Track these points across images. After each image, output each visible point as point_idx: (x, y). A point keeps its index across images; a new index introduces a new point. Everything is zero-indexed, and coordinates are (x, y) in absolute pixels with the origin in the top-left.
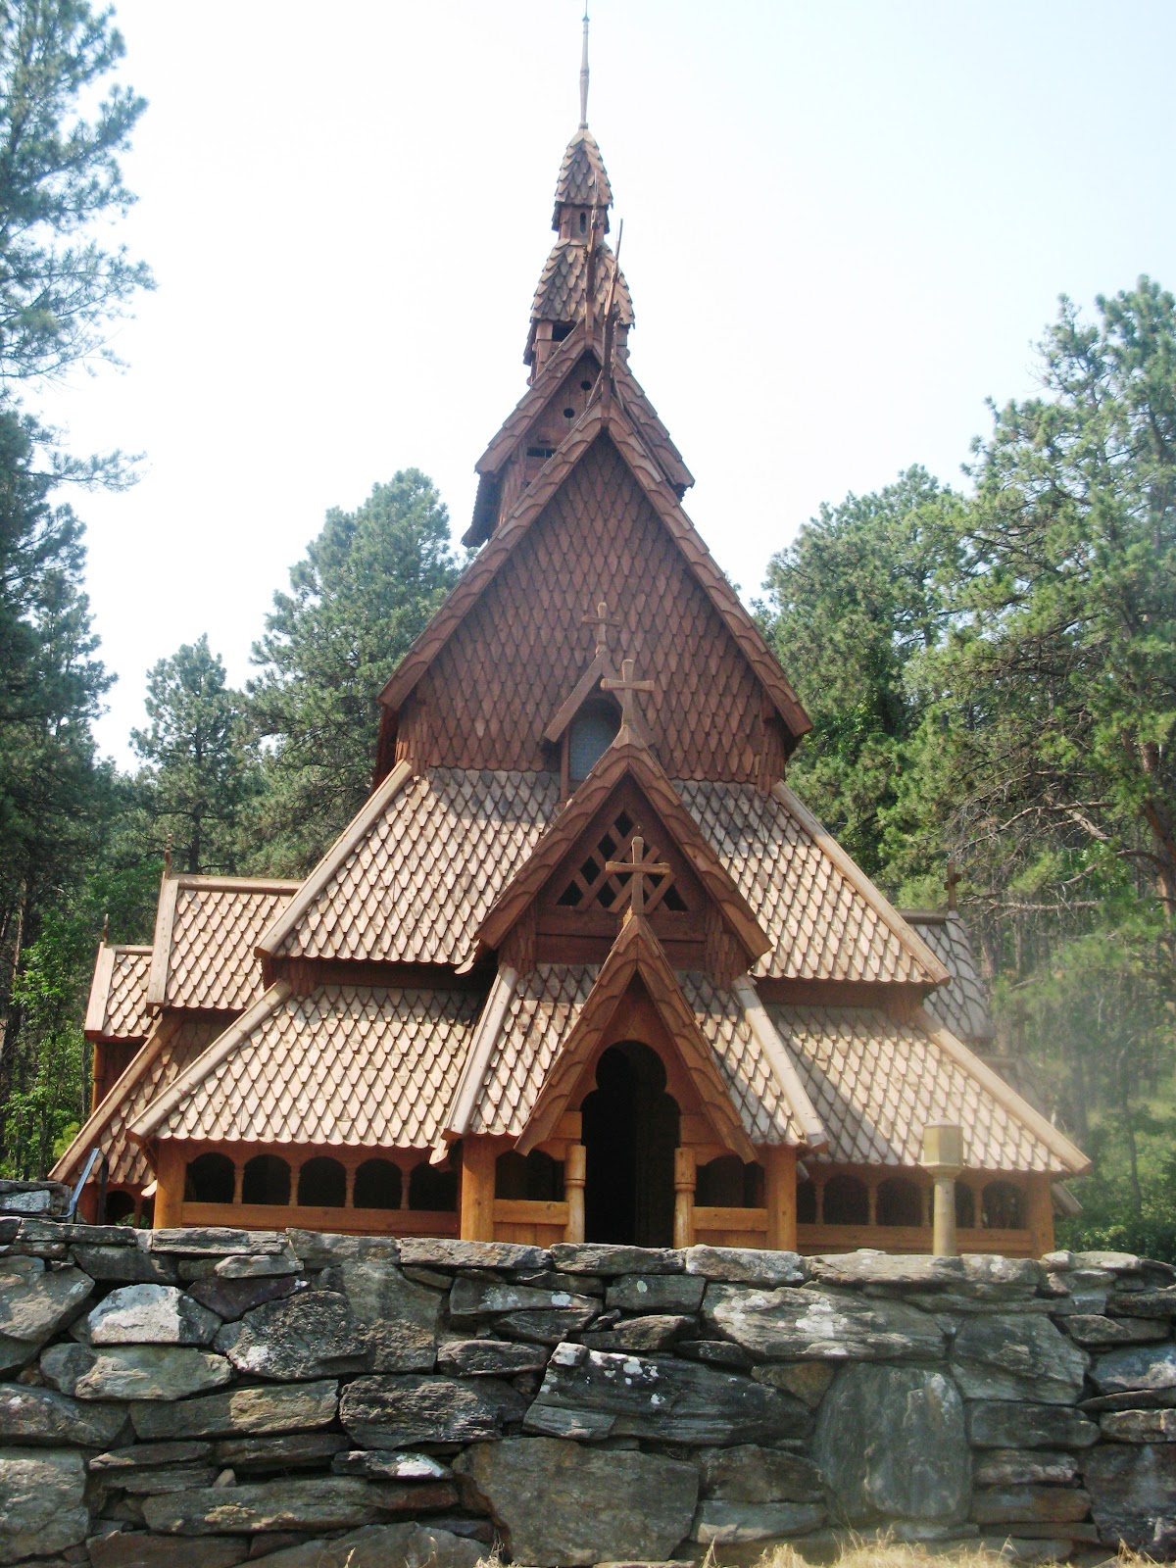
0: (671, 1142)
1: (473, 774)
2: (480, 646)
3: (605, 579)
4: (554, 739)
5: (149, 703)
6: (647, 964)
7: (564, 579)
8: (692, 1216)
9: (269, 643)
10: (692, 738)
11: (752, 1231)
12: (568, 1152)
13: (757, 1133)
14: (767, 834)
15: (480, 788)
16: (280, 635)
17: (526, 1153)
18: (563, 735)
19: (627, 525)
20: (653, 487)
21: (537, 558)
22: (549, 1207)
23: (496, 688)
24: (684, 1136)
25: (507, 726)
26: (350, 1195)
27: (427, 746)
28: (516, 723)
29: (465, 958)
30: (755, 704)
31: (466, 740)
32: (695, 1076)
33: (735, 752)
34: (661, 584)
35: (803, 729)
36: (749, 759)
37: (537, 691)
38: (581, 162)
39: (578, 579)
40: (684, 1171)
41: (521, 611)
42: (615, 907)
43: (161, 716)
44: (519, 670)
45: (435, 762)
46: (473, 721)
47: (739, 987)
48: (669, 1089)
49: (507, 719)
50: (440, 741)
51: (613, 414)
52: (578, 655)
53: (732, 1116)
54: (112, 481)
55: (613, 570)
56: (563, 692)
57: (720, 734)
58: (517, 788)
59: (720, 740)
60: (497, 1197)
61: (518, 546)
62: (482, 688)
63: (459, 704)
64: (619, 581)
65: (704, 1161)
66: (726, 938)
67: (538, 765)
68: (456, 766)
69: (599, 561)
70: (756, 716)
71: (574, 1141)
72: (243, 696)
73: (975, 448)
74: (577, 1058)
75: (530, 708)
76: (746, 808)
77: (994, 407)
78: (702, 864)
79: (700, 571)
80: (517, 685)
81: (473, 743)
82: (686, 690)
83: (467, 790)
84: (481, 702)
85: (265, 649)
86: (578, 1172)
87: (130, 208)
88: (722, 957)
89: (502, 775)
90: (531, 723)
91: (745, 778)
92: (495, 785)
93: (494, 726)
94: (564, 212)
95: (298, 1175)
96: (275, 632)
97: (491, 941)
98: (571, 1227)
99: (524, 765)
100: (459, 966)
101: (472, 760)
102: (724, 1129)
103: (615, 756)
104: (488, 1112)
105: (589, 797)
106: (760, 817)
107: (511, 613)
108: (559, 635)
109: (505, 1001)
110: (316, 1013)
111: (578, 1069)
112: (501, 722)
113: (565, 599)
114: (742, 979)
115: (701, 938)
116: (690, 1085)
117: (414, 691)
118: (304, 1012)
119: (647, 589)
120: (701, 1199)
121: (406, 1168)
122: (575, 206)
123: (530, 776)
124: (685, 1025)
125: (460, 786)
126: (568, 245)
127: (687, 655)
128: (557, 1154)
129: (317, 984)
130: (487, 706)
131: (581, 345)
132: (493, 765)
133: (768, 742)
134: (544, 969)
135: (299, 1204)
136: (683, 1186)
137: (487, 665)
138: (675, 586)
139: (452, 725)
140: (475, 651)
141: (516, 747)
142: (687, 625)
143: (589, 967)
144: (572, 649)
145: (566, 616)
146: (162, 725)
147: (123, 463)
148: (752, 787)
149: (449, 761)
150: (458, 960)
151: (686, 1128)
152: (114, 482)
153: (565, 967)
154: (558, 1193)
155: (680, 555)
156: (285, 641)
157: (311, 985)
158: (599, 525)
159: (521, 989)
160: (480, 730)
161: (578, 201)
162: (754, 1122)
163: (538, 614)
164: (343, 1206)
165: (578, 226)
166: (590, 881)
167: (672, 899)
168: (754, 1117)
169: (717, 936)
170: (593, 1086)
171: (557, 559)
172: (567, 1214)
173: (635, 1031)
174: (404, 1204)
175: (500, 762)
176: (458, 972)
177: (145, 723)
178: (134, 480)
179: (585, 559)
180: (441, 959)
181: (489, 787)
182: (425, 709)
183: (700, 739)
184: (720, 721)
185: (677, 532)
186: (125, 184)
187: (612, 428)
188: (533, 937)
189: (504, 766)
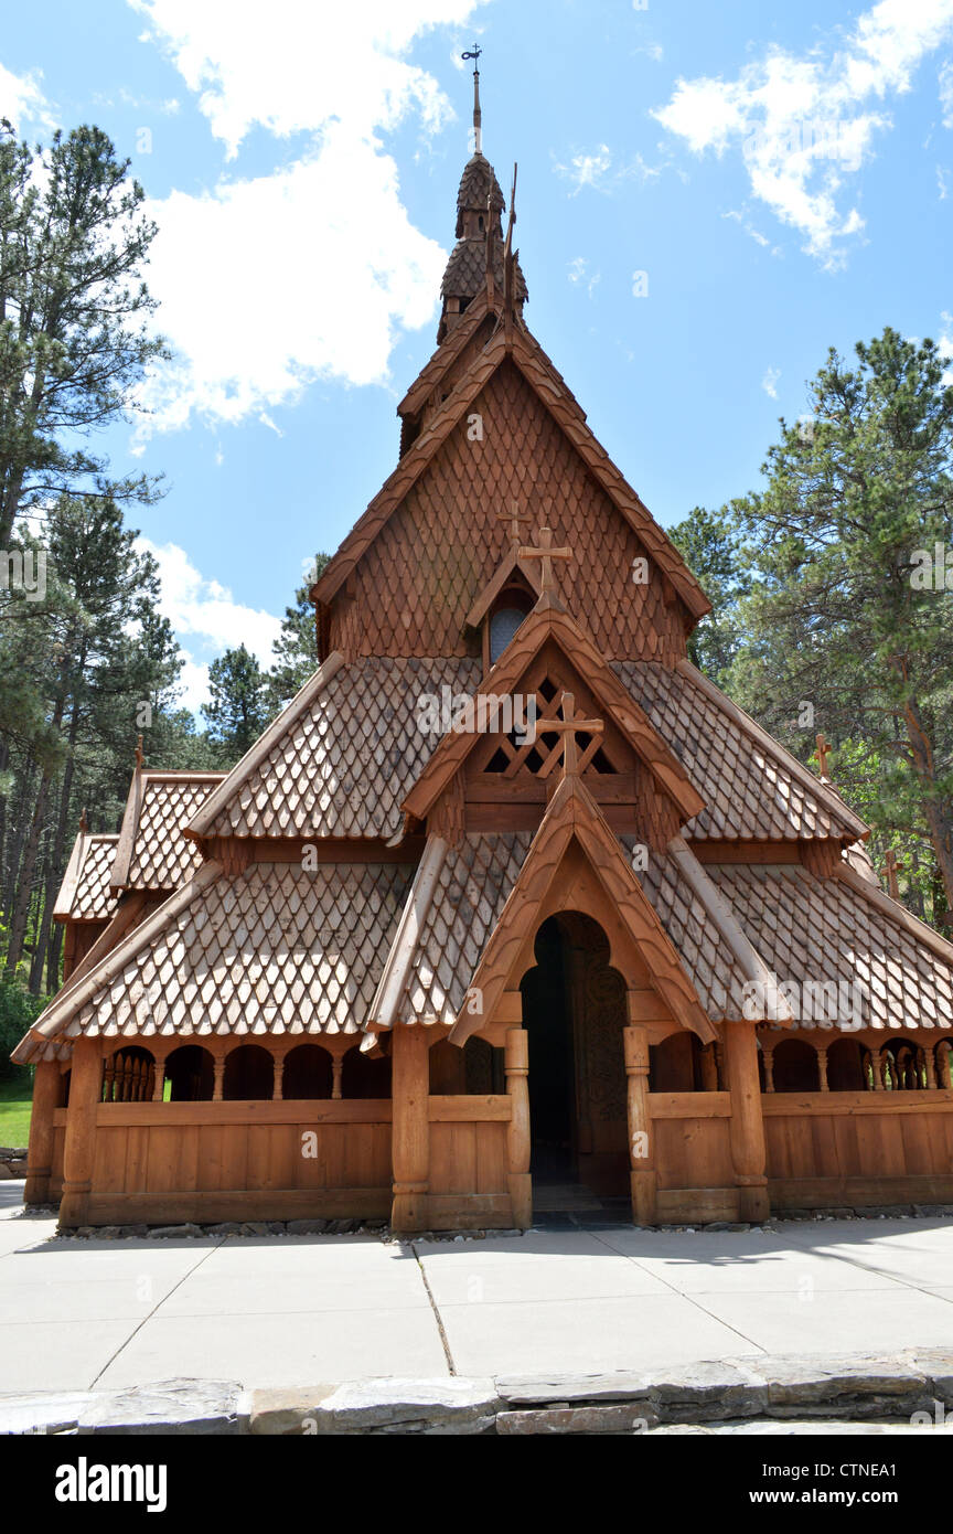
0: (619, 1019)
1: (402, 662)
2: (403, 547)
3: (515, 485)
4: (475, 625)
5: (211, 688)
6: (583, 826)
7: (478, 486)
8: (649, 1104)
9: (284, 639)
10: (601, 622)
11: (715, 1118)
12: (508, 1038)
13: (714, 1008)
14: (676, 705)
15: (408, 674)
16: (290, 633)
17: (461, 1043)
18: (483, 621)
19: (533, 440)
20: (555, 402)
21: (453, 469)
22: (489, 1102)
23: (420, 583)
24: (634, 1013)
25: (431, 616)
26: (278, 1086)
27: (358, 639)
28: (439, 614)
29: (394, 831)
30: (656, 590)
31: (394, 631)
32: (643, 947)
33: (641, 634)
34: (566, 488)
35: (703, 610)
36: (653, 640)
37: (458, 585)
38: (479, 177)
39: (490, 485)
40: (636, 1054)
41: (440, 515)
42: (543, 772)
43: (219, 695)
44: (441, 567)
45: (366, 651)
46: (400, 613)
47: (674, 848)
48: (613, 962)
49: (431, 611)
50: (370, 632)
51: (516, 341)
52: (494, 553)
53: (687, 990)
54: (144, 497)
55: (522, 477)
56: (482, 584)
57: (626, 618)
58: (442, 672)
59: (627, 624)
60: (431, 1093)
61: (437, 457)
62: (407, 584)
63: (387, 599)
64: (528, 487)
65: (657, 1040)
66: (658, 799)
67: (461, 652)
68: (386, 655)
69: (509, 470)
70: (658, 602)
71: (512, 1025)
72: (268, 675)
73: (771, 454)
74: (513, 934)
75: (452, 600)
76: (655, 683)
77: (784, 426)
79: (601, 473)
80: (439, 580)
81: (400, 634)
82: (593, 580)
83: (396, 676)
84: (406, 596)
85: (281, 643)
86: (519, 1060)
87: (156, 311)
88: (656, 818)
89: (428, 662)
90: (453, 614)
91: (651, 658)
92: (421, 671)
93: (419, 618)
94: (465, 215)
95: (223, 1067)
96: (287, 632)
97: (419, 811)
98: (514, 1125)
99: (448, 652)
100: (389, 839)
101: (400, 649)
102: (678, 1005)
103: (538, 620)
104: (418, 999)
105: (512, 663)
106: (668, 690)
107: (430, 517)
108: (476, 536)
109: (434, 873)
110: (247, 891)
111: (517, 945)
112: (426, 614)
113: (479, 504)
114: (676, 839)
115: (632, 800)
116: (638, 958)
117: (345, 585)
118: (235, 892)
119: (554, 494)
120: (656, 1084)
121: (337, 1054)
122: (475, 211)
123: (454, 662)
124: (629, 892)
125: (389, 671)
126: (470, 240)
127: (592, 550)
128: (496, 1040)
129: (250, 863)
130: (412, 599)
131: (485, 307)
132: (419, 652)
133: (671, 623)
134: (474, 837)
135: (225, 1098)
136: (635, 1071)
137: (410, 564)
138: (578, 489)
139: (380, 618)
140: (400, 551)
141: (440, 636)
142: (591, 523)
143: (520, 834)
144: (488, 548)
145: (481, 519)
146: (221, 701)
147: (150, 483)
148: (658, 665)
149: (379, 651)
150: (387, 833)
151: (636, 1005)
152: (144, 498)
153: (495, 834)
154: (498, 1085)
155: (582, 462)
156: (294, 637)
157: (243, 863)
158: (507, 438)
159: (451, 860)
160: (407, 620)
161: (476, 206)
162: (710, 996)
163: (456, 518)
164: (270, 1098)
165: (477, 227)
166: (516, 746)
167: (601, 762)
168: (709, 990)
169: (649, 796)
170: (533, 963)
171: (471, 469)
172: (510, 1109)
173: (574, 900)
174: (336, 1093)
175: (426, 650)
176: (390, 845)
177: (210, 700)
178: (159, 496)
179: (497, 470)
180: (371, 833)
181: (416, 672)
182: (354, 605)
183: (608, 622)
184: (626, 607)
185: (577, 440)
186: (151, 293)
187: (516, 353)
188: (461, 806)
189: (429, 653)
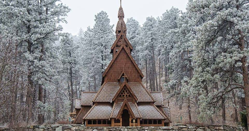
0: (129, 118)
2: (112, 70)
4: (119, 79)
7: (120, 63)
8: (131, 124)
13: (136, 117)
17: (117, 119)
19: (126, 57)
20: (128, 53)
22: (119, 124)
23: (113, 74)
26: (102, 123)
27: (107, 80)
28: (115, 77)
29: (111, 101)
30: (138, 74)
33: (137, 79)
34: (129, 62)
37: (117, 74)
44: (116, 72)
47: (135, 104)
48: (129, 113)
53: (134, 115)
59: (135, 78)
60: (114, 123)
61: (115, 60)
63: (110, 76)
66: (134, 99)
67: (118, 81)
70: (139, 76)
71: (121, 118)
74: (121, 111)
78: (132, 93)
86: (121, 121)
88: (134, 101)
89: (114, 83)
90: (117, 77)
91: (138, 82)
97: (113, 100)
98: (121, 125)
101: (111, 81)
102: (133, 117)
104: (113, 116)
105: (122, 87)
107: (114, 66)
108: (119, 68)
113: (120, 65)
115: (132, 99)
117: (106, 75)
121: (107, 121)
122: (120, 16)
123: (117, 83)
124: (130, 108)
126: (120, 21)
127: (132, 69)
128: (119, 119)
130: (113, 76)
133: (140, 78)
134: (118, 103)
136: (130, 121)
137: (112, 72)
139: (109, 78)
141: (116, 80)
142: (132, 67)
143: (122, 102)
151: (130, 116)
153: (120, 102)
154: (119, 122)
159: (116, 105)
160: (112, 78)
163: (117, 66)
166: (122, 94)
167: (129, 96)
170: (122, 113)
171: (119, 61)
173: (126, 108)
174: (107, 124)
175: (114, 81)
176: (111, 103)
179: (122, 60)
180: (109, 101)
183: (133, 78)
184: (135, 76)
188: (117, 100)
